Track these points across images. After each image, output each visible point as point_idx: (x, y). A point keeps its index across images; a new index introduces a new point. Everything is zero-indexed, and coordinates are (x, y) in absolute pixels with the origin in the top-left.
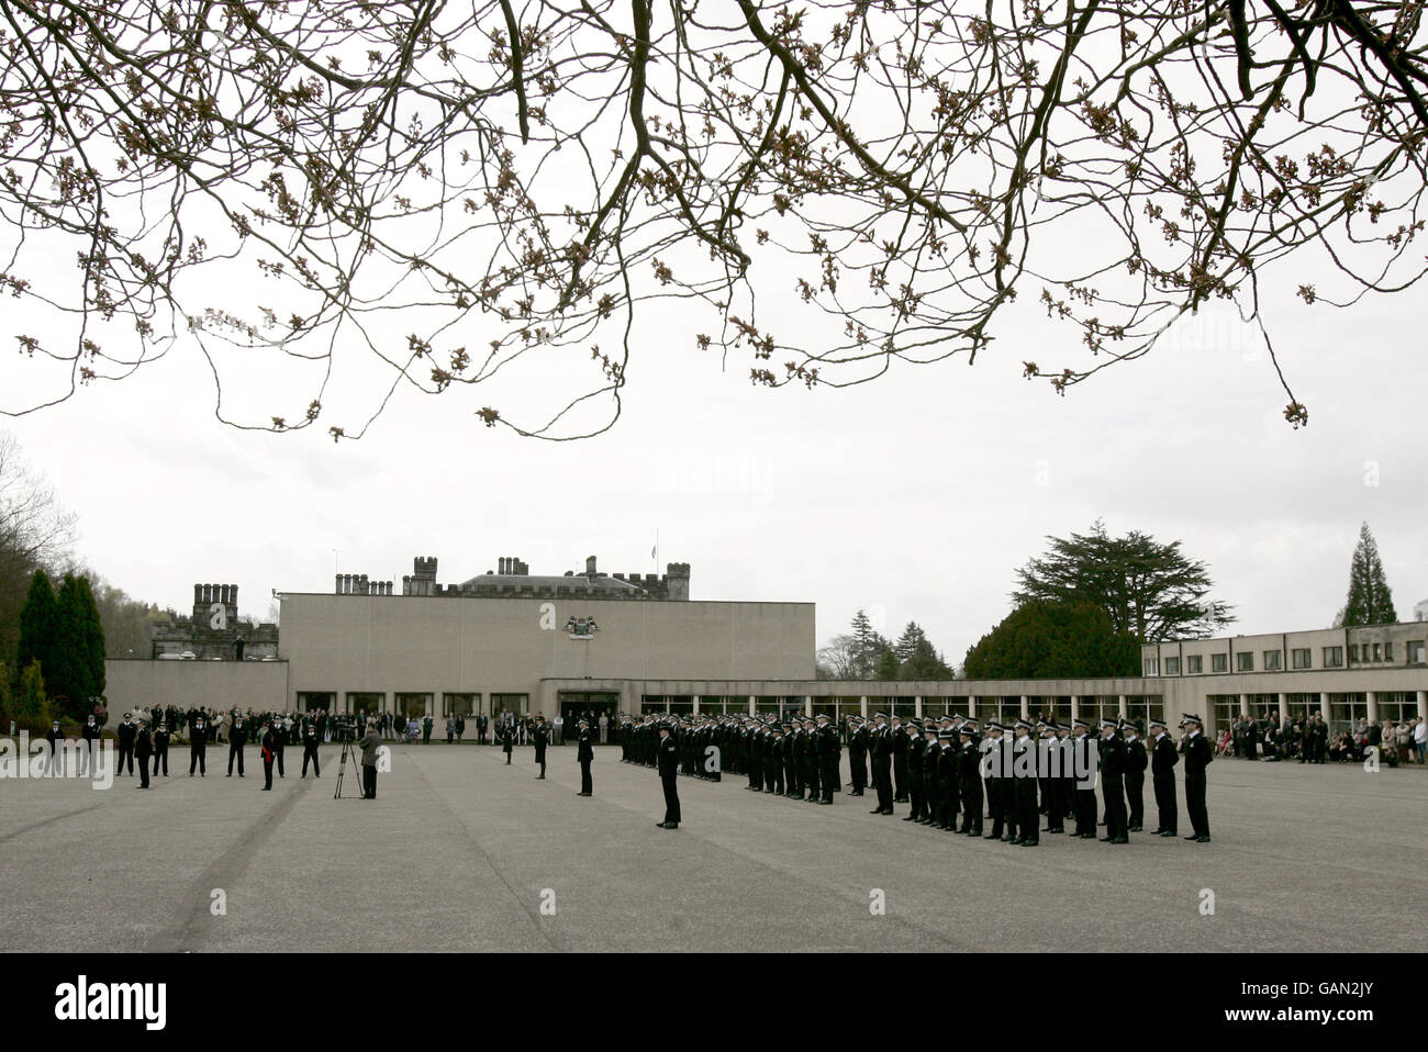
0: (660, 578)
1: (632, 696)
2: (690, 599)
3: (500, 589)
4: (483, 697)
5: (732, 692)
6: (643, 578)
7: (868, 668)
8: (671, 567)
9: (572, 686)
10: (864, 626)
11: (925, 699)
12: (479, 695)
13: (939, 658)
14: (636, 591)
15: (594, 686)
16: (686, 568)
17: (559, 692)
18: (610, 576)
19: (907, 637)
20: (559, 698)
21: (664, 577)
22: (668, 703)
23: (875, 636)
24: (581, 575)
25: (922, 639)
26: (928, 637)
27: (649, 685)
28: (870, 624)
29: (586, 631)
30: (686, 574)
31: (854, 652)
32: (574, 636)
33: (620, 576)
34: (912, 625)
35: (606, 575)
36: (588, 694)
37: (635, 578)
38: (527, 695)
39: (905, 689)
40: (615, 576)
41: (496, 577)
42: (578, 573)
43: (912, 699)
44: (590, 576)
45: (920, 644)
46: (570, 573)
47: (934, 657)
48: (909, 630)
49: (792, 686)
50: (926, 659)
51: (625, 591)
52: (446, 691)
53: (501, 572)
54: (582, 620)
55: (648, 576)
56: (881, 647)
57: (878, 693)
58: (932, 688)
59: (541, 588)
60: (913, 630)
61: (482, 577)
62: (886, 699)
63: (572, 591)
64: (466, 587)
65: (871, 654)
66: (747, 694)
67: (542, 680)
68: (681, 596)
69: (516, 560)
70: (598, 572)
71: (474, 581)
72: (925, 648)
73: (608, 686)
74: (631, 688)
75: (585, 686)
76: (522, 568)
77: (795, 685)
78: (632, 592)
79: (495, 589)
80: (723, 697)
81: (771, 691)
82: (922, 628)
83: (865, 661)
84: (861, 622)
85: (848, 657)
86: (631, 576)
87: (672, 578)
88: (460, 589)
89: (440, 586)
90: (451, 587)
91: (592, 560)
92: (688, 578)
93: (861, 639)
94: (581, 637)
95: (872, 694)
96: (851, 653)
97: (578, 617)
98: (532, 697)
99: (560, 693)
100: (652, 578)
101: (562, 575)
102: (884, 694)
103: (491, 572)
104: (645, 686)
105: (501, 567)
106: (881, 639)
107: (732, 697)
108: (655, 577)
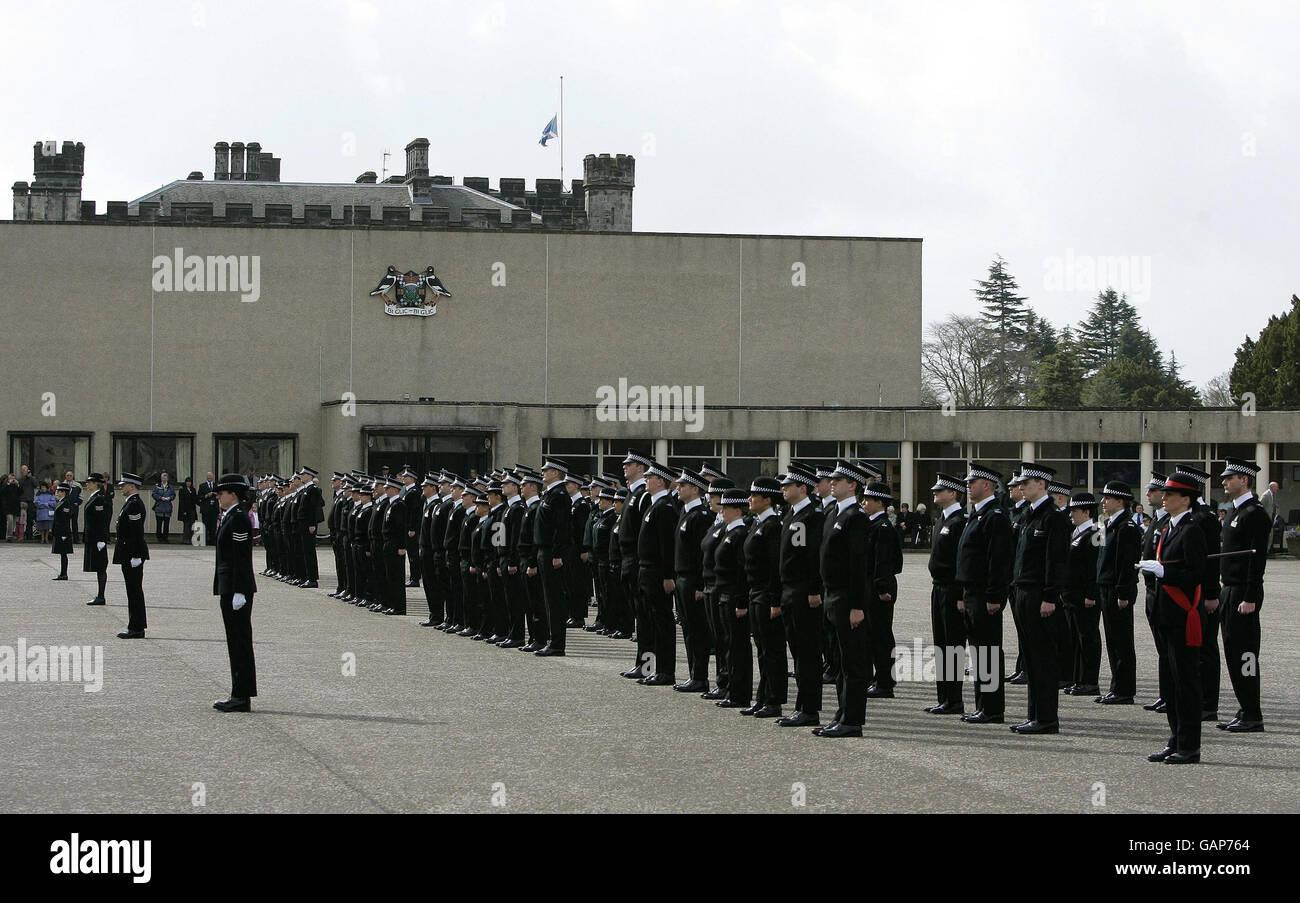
0: (567, 188)
1: (522, 442)
2: (635, 229)
3: (220, 211)
4: (199, 440)
5: (739, 432)
6: (531, 187)
7: (1012, 390)
8: (593, 163)
9: (392, 417)
10: (1006, 297)
11: (1160, 449)
12: (191, 437)
13: (1166, 368)
14: (515, 215)
15: (441, 418)
16: (626, 164)
17: (363, 431)
18: (458, 182)
19: (1097, 323)
20: (363, 444)
21: (576, 184)
22: (601, 456)
23: (1030, 319)
24: (395, 180)
25: (1131, 326)
26: (1144, 324)
27: (559, 416)
28: (1017, 293)
29: (418, 299)
30: (625, 178)
31: (984, 355)
32: (393, 309)
33: (480, 184)
34: (1110, 297)
35: (448, 181)
36: (426, 434)
37: (512, 188)
38: (292, 437)
39: (1119, 426)
40: (468, 182)
41: (209, 185)
42: (388, 175)
43: (1133, 449)
44: (415, 182)
45: (1127, 338)
46: (370, 177)
47: (1157, 363)
48: (1102, 308)
49: (871, 421)
50: (1140, 370)
51: (493, 216)
52: (119, 427)
53: (221, 175)
54: (411, 275)
55: (540, 183)
56: (1042, 342)
57: (1059, 436)
58: (1174, 426)
59: (309, 209)
60: (1113, 310)
61: (178, 185)
62: (1075, 448)
63: (377, 214)
64: (147, 207)
65: (1018, 359)
66: (773, 436)
67: (326, 405)
68: (616, 224)
69: (255, 148)
70: (432, 174)
71: (162, 194)
72: (1139, 347)
73: (471, 418)
74: (521, 424)
75: (420, 417)
76: (267, 166)
77: (878, 419)
78: (506, 218)
79: (210, 210)
80: (719, 443)
81: (826, 429)
82: (1131, 303)
83: (1004, 372)
84: (999, 288)
85: (970, 366)
86: (504, 182)
87: (594, 188)
88: (133, 212)
89: (90, 206)
90: (113, 207)
91: (419, 147)
92: (630, 188)
93: (996, 325)
94: (410, 311)
95: (1046, 437)
96: (975, 356)
97: (402, 268)
98: (304, 444)
99: (367, 432)
100: (549, 188)
101: (352, 180)
102: (1074, 438)
103: (197, 176)
104: (550, 418)
105: (220, 163)
106: (1042, 326)
107: (738, 443)
108: (556, 185)
